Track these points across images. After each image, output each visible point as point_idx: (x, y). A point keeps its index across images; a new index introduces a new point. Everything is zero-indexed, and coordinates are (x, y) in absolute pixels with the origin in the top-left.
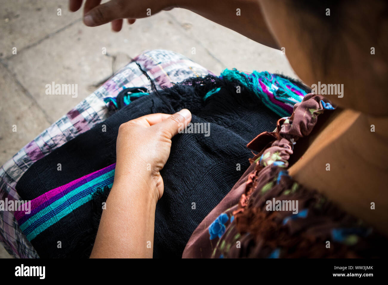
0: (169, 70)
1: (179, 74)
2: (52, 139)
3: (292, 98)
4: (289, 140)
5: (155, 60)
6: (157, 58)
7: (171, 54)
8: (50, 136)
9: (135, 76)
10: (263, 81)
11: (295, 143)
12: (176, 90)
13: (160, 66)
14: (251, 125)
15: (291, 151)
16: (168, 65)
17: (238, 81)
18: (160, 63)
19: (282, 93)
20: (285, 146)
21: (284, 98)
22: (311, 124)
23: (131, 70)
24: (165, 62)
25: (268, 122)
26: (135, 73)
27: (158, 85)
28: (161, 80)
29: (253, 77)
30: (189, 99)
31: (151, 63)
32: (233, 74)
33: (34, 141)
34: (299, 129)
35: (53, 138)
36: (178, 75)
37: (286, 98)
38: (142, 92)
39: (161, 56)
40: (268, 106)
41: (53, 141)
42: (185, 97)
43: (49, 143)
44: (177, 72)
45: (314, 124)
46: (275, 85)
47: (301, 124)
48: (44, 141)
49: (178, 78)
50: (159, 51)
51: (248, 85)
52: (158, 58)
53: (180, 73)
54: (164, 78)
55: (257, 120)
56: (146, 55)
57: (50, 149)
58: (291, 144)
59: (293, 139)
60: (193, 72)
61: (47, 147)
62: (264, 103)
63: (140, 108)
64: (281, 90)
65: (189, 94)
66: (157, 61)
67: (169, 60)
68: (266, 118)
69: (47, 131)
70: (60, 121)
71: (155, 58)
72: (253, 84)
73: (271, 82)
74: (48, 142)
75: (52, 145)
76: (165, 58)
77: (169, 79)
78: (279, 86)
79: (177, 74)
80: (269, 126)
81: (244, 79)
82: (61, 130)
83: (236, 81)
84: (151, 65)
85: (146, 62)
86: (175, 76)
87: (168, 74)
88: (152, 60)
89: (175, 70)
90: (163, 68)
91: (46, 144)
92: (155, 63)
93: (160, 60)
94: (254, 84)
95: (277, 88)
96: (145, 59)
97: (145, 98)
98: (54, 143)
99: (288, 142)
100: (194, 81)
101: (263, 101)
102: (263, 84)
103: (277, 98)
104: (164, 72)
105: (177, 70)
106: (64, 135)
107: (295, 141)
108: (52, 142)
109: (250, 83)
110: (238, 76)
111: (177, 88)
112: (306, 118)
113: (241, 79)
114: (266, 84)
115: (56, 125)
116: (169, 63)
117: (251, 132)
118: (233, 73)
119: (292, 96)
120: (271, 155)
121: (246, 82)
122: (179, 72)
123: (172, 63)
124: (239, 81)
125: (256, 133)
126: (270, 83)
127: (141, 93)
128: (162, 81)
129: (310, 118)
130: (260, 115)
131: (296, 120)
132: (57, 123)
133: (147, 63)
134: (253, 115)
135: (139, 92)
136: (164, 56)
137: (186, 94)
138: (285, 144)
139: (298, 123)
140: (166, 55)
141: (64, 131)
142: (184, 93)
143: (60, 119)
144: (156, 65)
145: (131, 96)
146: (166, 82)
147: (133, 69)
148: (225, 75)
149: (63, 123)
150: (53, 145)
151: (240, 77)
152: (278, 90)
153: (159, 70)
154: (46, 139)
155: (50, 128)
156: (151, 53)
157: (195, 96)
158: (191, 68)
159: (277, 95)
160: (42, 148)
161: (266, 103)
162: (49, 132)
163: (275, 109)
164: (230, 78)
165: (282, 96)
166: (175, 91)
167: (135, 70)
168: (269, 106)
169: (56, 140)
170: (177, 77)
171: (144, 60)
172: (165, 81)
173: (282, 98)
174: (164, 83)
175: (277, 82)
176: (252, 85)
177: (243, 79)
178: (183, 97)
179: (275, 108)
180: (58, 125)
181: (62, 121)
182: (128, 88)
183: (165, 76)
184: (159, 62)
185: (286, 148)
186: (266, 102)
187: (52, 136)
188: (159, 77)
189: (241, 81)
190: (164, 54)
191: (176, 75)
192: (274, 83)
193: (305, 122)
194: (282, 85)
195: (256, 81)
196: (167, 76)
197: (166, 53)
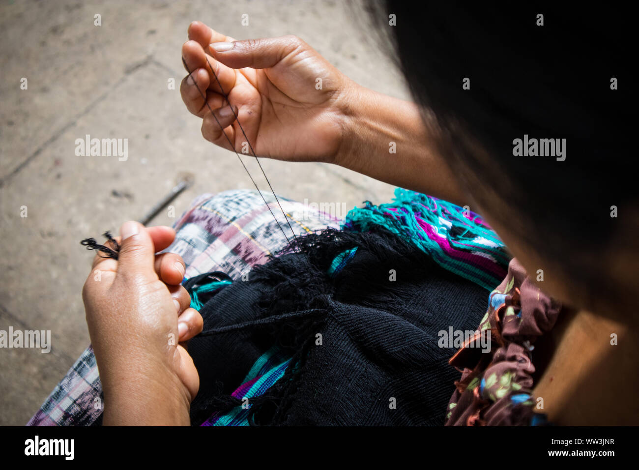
0: (253, 229)
1: (272, 232)
2: (75, 402)
3: (479, 237)
4: (521, 345)
5: (225, 216)
6: (227, 211)
7: (249, 197)
8: (71, 398)
9: (196, 251)
10: (423, 216)
11: (532, 348)
12: (277, 269)
13: (234, 223)
14: (428, 312)
15: (530, 367)
16: (249, 220)
17: (381, 229)
18: (234, 218)
19: (462, 233)
20: (519, 358)
21: (467, 242)
22: (553, 312)
23: (186, 242)
24: (243, 215)
25: (455, 299)
26: (194, 246)
27: (241, 261)
28: (243, 249)
29: (405, 214)
30: (305, 280)
31: (219, 221)
32: (368, 216)
33: (41, 411)
34: (534, 323)
35: (77, 400)
36: (271, 235)
37: (470, 240)
38: (217, 281)
39: (232, 205)
40: (445, 266)
41: (79, 405)
42: (296, 277)
43: (72, 412)
44: (268, 228)
45: (558, 310)
46: (444, 217)
47: (536, 313)
48: (61, 409)
49: (272, 240)
50: (226, 197)
51: (401, 231)
52: (229, 210)
53: (273, 230)
54: (248, 244)
55: (436, 301)
56: (204, 208)
57: (77, 422)
58: (526, 352)
59: (528, 342)
60: (295, 222)
61: (69, 419)
62: (438, 262)
63: (221, 314)
64: (458, 224)
65: (302, 271)
66: (228, 217)
67: (249, 210)
68: (449, 291)
69: (61, 388)
70: (81, 363)
71: (222, 210)
72: (408, 228)
73: (436, 213)
74: (69, 409)
75: (78, 414)
76: (240, 207)
77: (257, 244)
78: (451, 218)
79: (268, 233)
80: (458, 305)
81: (392, 223)
82: (87, 382)
83: (378, 228)
84: (219, 226)
85: (209, 222)
86: (265, 237)
87: (254, 236)
88: (219, 215)
89: (263, 225)
90: (242, 227)
91: (66, 415)
92: (225, 220)
93: (233, 214)
94: (411, 228)
95: (450, 224)
96: (207, 217)
97: (226, 293)
98: (81, 409)
99: (521, 349)
100: (303, 242)
101: (434, 258)
102: (425, 223)
103: (455, 245)
104: (245, 233)
105: (267, 225)
106: (95, 389)
107: (531, 344)
108: (76, 408)
109: (403, 227)
110: (379, 219)
111: (279, 265)
112: (542, 301)
113: (386, 222)
114: (429, 219)
115: (76, 373)
116: (249, 215)
117: (432, 325)
118: (370, 215)
119: (479, 233)
120: (499, 379)
121: (397, 228)
122: (271, 229)
123: (255, 213)
124: (383, 227)
125: (439, 325)
126: (435, 216)
127: (215, 283)
128: (246, 252)
129: (548, 301)
130: (439, 289)
131: (526, 308)
132: (75, 370)
133: (212, 222)
134: (427, 291)
135: (211, 281)
136: (238, 203)
137: (296, 273)
138: (517, 354)
139: (531, 314)
140: (241, 200)
141: (94, 383)
142: (293, 270)
143: (80, 359)
144: (228, 224)
145: (199, 291)
146: (252, 252)
147: (188, 240)
148: (355, 219)
149: (88, 366)
150: (79, 412)
151: (383, 219)
152: (453, 227)
153: (235, 232)
154: (66, 403)
155: (65, 381)
156: (213, 202)
157: (313, 271)
158: (291, 215)
159: (453, 238)
160: (62, 423)
161: (442, 262)
162: (66, 390)
163: (459, 269)
164: (366, 224)
165: (462, 239)
166: (277, 271)
167: (194, 241)
168: (449, 267)
169: (83, 403)
170: (271, 238)
171: (204, 219)
172: (252, 250)
173: (463, 242)
174: (250, 254)
175: (446, 212)
176: (408, 230)
177: (388, 223)
178: (292, 277)
179: (458, 267)
180: (79, 373)
181: (84, 363)
182: (191, 279)
183: (248, 241)
184: (231, 218)
185: (520, 362)
186: (441, 259)
187: (75, 398)
188: (239, 245)
189: (387, 226)
190: (236, 200)
191: (268, 235)
192: (441, 215)
193: (542, 309)
194: (455, 214)
195: (413, 221)
196: (253, 241)
197: (240, 198)
